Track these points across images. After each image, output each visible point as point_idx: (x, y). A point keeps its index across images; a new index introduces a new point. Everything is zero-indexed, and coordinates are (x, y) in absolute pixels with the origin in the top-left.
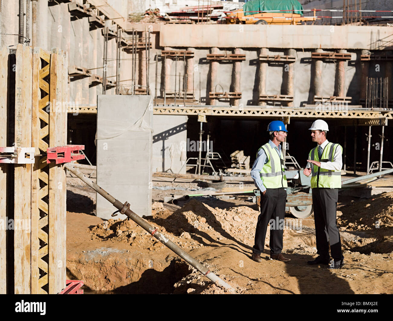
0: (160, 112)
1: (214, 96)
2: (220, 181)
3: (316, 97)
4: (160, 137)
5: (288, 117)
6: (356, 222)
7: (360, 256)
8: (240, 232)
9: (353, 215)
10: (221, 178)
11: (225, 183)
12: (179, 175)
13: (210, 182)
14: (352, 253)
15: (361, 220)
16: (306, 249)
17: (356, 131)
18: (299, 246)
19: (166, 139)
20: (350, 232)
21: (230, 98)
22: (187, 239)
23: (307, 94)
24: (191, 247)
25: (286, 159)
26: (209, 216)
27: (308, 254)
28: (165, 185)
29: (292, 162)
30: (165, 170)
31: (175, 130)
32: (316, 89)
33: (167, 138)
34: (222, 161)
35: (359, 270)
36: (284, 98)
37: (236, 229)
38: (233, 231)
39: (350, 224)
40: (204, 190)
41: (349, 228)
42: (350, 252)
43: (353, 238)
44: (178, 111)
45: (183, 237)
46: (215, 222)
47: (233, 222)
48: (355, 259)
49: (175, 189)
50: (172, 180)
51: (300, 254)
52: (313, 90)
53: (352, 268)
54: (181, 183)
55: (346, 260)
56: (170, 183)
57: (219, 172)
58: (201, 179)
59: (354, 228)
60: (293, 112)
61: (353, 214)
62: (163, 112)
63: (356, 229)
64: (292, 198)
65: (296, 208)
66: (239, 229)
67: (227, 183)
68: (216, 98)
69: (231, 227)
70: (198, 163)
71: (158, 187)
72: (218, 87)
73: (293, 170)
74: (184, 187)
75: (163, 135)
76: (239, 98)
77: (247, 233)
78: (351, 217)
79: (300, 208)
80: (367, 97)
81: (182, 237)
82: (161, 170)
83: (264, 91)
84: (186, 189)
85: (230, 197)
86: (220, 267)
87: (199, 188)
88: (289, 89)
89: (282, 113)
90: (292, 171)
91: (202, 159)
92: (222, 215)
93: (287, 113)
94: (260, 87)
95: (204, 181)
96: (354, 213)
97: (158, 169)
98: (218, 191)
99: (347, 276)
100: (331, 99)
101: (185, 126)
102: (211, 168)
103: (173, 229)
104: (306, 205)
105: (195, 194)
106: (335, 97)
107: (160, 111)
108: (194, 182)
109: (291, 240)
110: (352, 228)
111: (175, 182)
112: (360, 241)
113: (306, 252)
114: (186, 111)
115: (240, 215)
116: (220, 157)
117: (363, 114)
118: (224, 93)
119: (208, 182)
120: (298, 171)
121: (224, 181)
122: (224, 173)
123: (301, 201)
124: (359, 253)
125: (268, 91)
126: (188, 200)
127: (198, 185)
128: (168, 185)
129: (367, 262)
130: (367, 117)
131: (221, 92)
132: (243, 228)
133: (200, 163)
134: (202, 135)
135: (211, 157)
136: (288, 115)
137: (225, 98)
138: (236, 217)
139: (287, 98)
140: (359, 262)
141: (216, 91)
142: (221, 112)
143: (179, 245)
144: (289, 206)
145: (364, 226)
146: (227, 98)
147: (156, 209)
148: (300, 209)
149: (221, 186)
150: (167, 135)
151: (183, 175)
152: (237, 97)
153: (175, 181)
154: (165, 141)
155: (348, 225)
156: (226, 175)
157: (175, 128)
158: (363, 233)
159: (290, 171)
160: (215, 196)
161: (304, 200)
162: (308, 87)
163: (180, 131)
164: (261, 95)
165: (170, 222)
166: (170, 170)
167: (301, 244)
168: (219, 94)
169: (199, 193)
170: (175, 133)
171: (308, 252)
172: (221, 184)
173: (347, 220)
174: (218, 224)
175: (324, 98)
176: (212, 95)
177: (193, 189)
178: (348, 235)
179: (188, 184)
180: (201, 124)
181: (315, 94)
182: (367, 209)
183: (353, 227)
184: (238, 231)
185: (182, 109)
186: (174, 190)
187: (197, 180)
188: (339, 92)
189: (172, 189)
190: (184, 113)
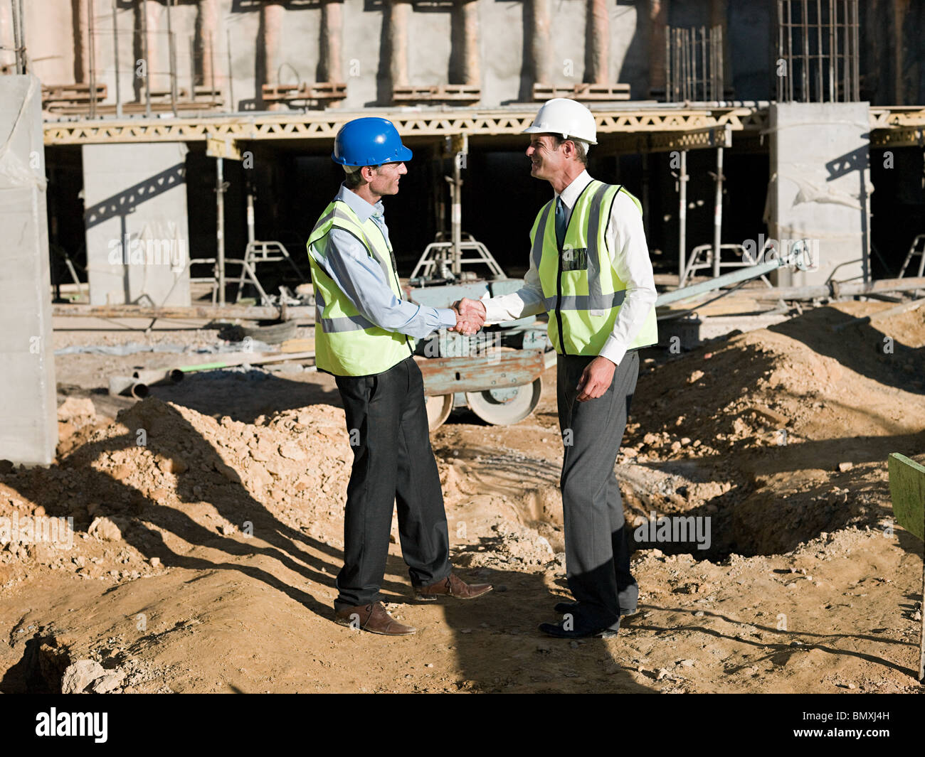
0: (106, 136)
1: (276, 96)
2: (279, 321)
3: (537, 86)
4: (114, 208)
5: (461, 134)
6: (668, 431)
7: (695, 569)
8: (300, 494)
9: (656, 406)
10: (281, 312)
11: (293, 325)
12: (162, 311)
13: (253, 326)
14: (667, 559)
15: (679, 422)
16: (514, 549)
17: (645, 166)
18: (494, 528)
19: (130, 213)
20: (651, 465)
21: (319, 100)
22: (109, 540)
23: (516, 82)
24: (115, 573)
25: (462, 250)
26: (196, 452)
27: (519, 569)
28: (124, 341)
29: (480, 257)
30: (133, 299)
31: (154, 186)
32: (538, 66)
33: (132, 209)
34: (290, 265)
35: (698, 637)
36: (457, 92)
37: (289, 485)
38: (279, 494)
39: (649, 438)
40: (233, 348)
41: (646, 449)
42: (658, 553)
43: (660, 485)
44: (156, 131)
45: (96, 534)
46: (215, 470)
47: (275, 464)
48: (681, 585)
49: (152, 351)
50: (146, 323)
51: (494, 567)
52: (529, 71)
53: (673, 625)
54: (171, 333)
55: (650, 589)
56: (141, 334)
57: (278, 294)
58: (227, 318)
59: (661, 452)
60: (474, 121)
61: (653, 404)
62: (116, 136)
63: (667, 454)
64: (473, 365)
65: (487, 395)
66: (297, 487)
67: (299, 326)
68: (281, 101)
69: (271, 479)
70: (217, 274)
71: (104, 348)
72: (285, 70)
73: (472, 281)
74: (180, 344)
75: (119, 201)
76: (342, 98)
77: (324, 495)
78: (649, 413)
79: (497, 394)
80: (668, 80)
81: (92, 534)
82: (122, 299)
83: (405, 79)
84: (185, 349)
85: (305, 366)
86: (179, 679)
87: (221, 342)
88: (467, 69)
89: (446, 124)
90: (470, 286)
91: (227, 261)
92: (242, 444)
93: (458, 124)
94: (395, 67)
95: (237, 322)
96: (658, 401)
97: (111, 297)
98: (274, 349)
99: (661, 676)
100: (576, 91)
101: (180, 172)
102: (254, 286)
103: (72, 503)
104: (516, 384)
105: (204, 362)
106: (586, 85)
107: (108, 133)
108: (210, 327)
109: (468, 510)
110: (656, 450)
111: (153, 330)
112: (683, 492)
113: (513, 561)
114: (181, 131)
115: (302, 437)
116: (286, 254)
117: (663, 118)
118: (301, 87)
119: (245, 325)
120: (486, 284)
121: (290, 320)
122: (294, 295)
123: (498, 374)
124: (690, 556)
125: (415, 76)
126: (179, 384)
127: (219, 336)
128: (134, 341)
129: (722, 596)
130: (674, 127)
131: (293, 82)
132: (312, 481)
133: (223, 274)
134: (225, 195)
135: (260, 255)
136: (463, 130)
137: (306, 99)
138: (291, 448)
139: (465, 92)
140: (694, 596)
141: (279, 82)
142: (277, 128)
143: (74, 567)
144: (466, 391)
145: (691, 444)
146: (311, 99)
147: (71, 421)
148: (498, 398)
149: (283, 335)
150: (132, 199)
151: (173, 310)
152: (336, 94)
153: (155, 326)
154: (128, 218)
155: (641, 438)
156: (298, 302)
157: (152, 181)
158: (690, 464)
159: (464, 285)
160: (261, 366)
161: (509, 370)
162: (518, 62)
163: (166, 187)
164: (397, 87)
165: (64, 481)
166: (145, 299)
167: (499, 521)
168: (289, 90)
169: (215, 361)
170: (154, 195)
171: (521, 560)
172: (283, 330)
173: (638, 425)
174: (226, 477)
175: (558, 90)
176: (271, 92)
177: (205, 346)
178: (644, 475)
179: (191, 333)
180: (220, 164)
181: (535, 80)
182: (693, 387)
183: (657, 446)
184: (295, 491)
185: (169, 124)
186: (149, 354)
187: (217, 322)
188: (596, 72)
189: (144, 352)
190: (174, 135)
